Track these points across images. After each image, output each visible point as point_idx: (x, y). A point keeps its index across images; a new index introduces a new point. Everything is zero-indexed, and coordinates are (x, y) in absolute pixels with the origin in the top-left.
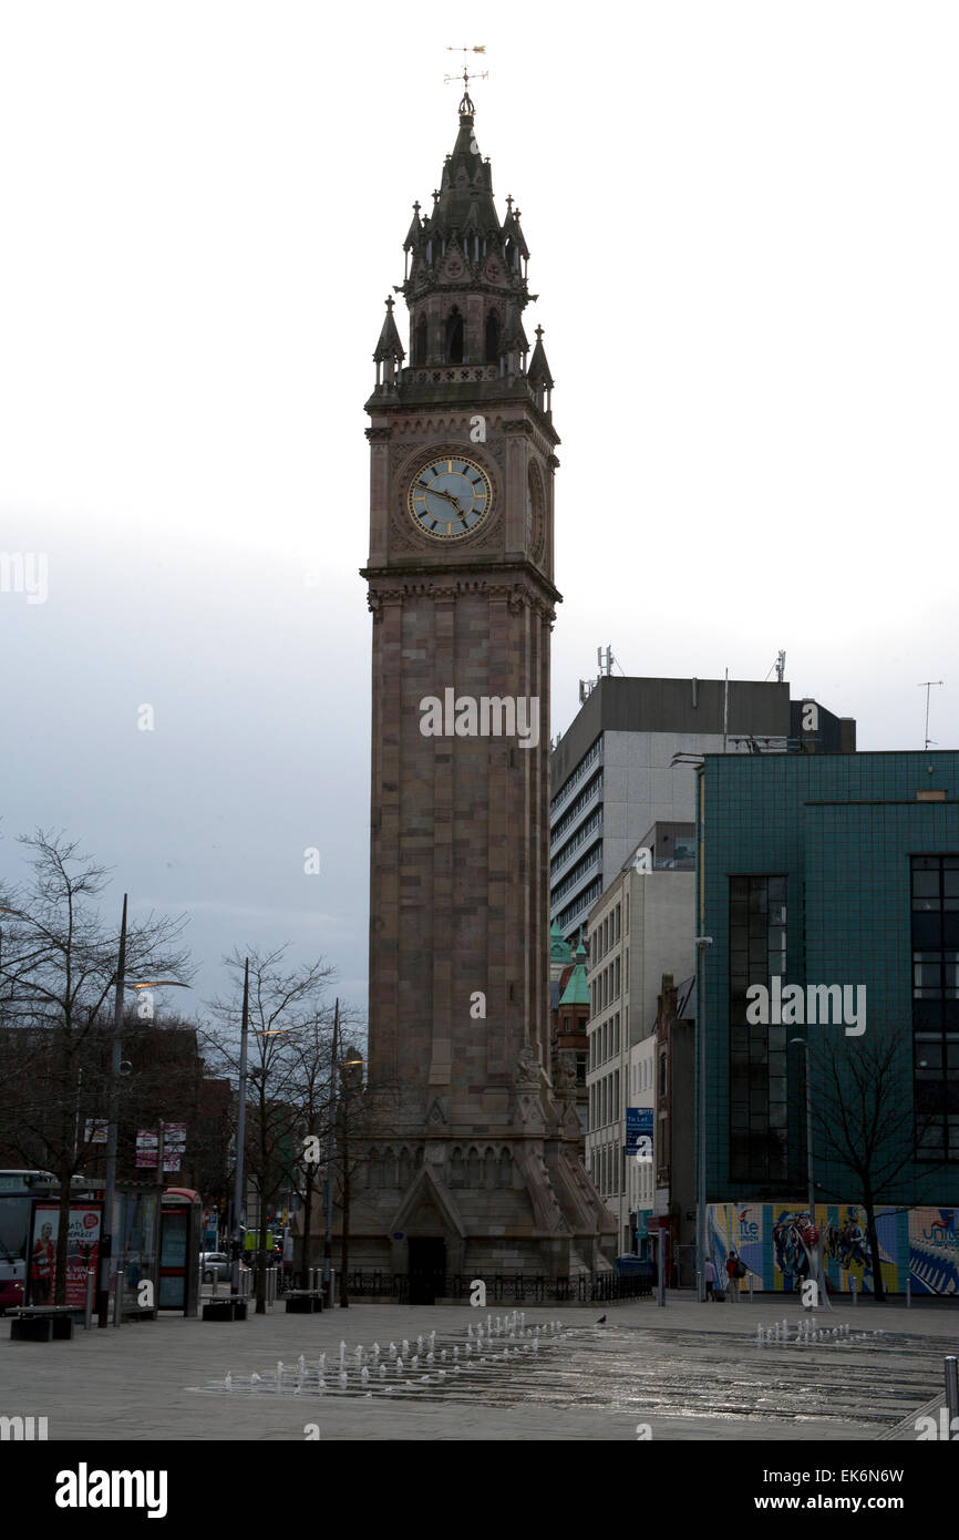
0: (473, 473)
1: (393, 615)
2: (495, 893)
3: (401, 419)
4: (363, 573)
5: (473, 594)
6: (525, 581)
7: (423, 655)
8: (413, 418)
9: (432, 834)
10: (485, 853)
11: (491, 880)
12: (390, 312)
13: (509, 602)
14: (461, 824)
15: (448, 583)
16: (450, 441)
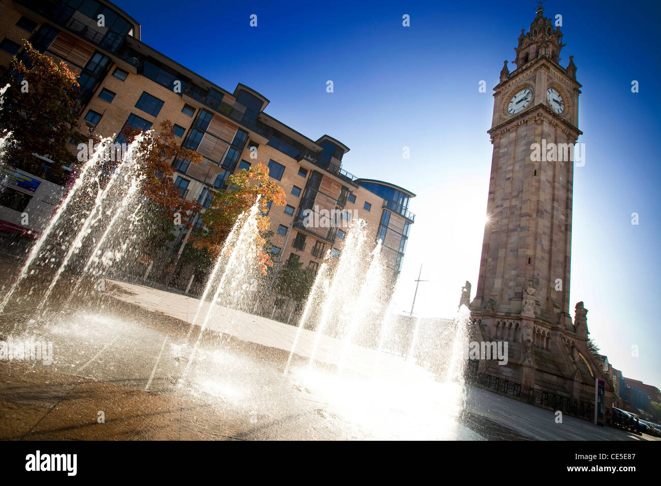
0: (527, 91)
1: (497, 140)
2: (524, 222)
3: (504, 87)
4: (488, 132)
5: (523, 124)
6: (541, 110)
7: (506, 149)
8: (507, 85)
9: (503, 206)
10: (521, 208)
11: (522, 217)
12: (506, 65)
13: (535, 121)
14: (514, 200)
15: (515, 123)
16: (519, 85)
